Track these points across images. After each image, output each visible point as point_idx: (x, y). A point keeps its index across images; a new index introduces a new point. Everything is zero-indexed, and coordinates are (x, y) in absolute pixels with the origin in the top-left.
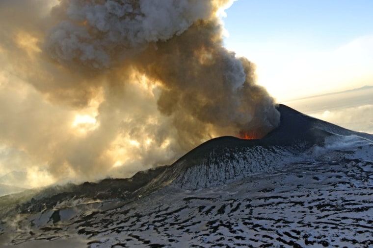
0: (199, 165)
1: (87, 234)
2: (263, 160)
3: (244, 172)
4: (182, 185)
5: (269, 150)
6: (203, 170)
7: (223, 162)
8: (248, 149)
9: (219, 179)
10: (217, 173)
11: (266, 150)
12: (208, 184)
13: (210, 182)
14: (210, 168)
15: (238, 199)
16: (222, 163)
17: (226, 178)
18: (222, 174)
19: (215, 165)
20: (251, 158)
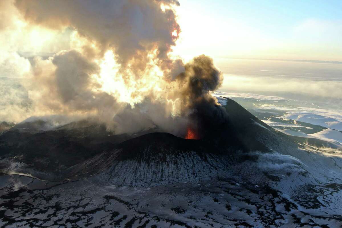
0: (131, 160)
1: (4, 220)
2: (192, 169)
3: (170, 178)
4: (111, 177)
5: (201, 158)
6: (133, 166)
7: (155, 163)
8: (182, 153)
9: (145, 180)
10: (146, 173)
11: (199, 157)
12: (134, 183)
13: (136, 182)
14: (140, 165)
15: (149, 215)
16: (153, 164)
17: (152, 180)
18: (150, 175)
19: (146, 163)
20: (181, 164)
